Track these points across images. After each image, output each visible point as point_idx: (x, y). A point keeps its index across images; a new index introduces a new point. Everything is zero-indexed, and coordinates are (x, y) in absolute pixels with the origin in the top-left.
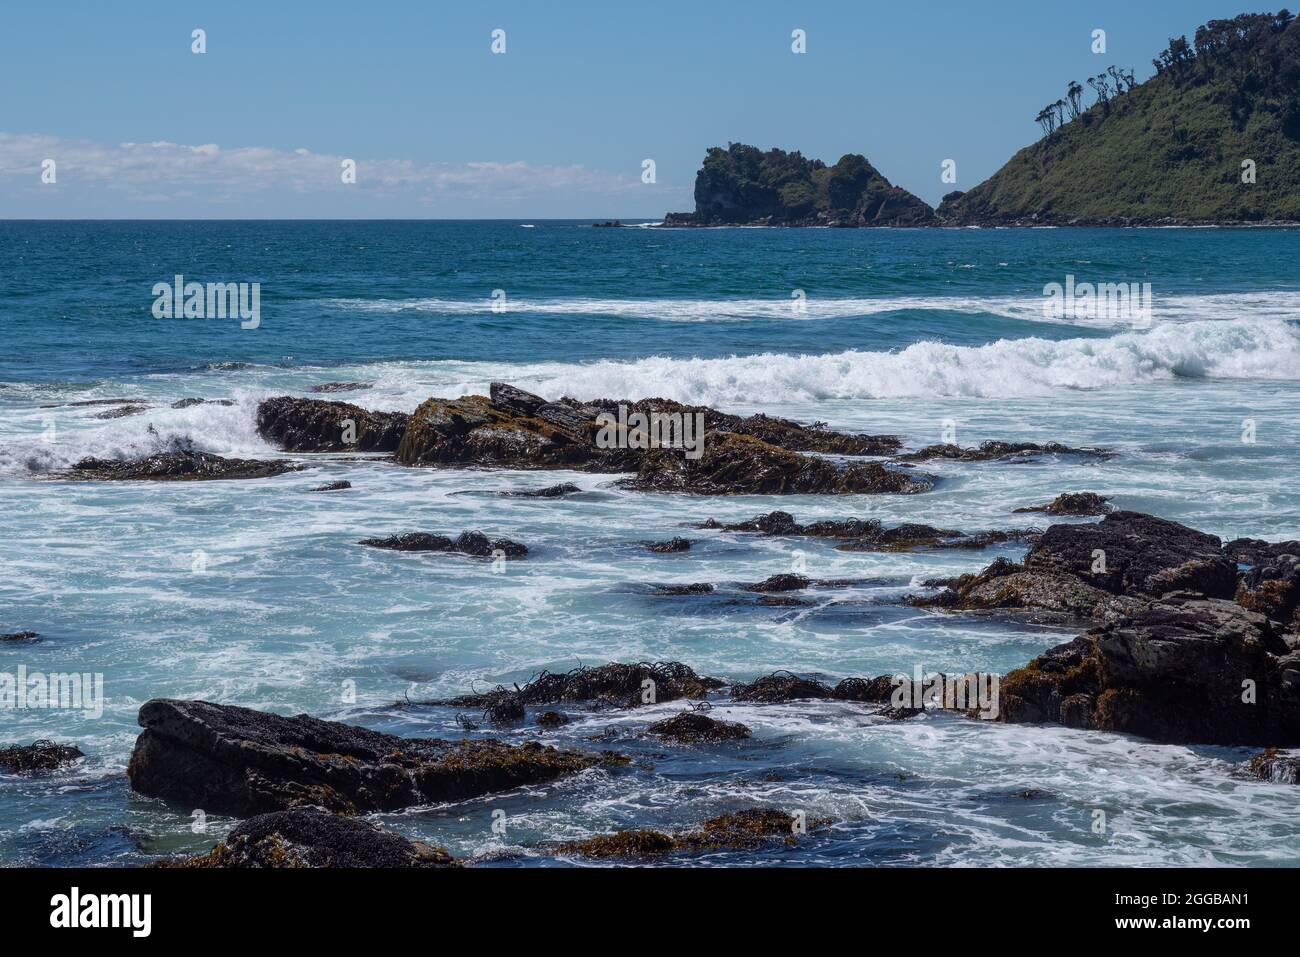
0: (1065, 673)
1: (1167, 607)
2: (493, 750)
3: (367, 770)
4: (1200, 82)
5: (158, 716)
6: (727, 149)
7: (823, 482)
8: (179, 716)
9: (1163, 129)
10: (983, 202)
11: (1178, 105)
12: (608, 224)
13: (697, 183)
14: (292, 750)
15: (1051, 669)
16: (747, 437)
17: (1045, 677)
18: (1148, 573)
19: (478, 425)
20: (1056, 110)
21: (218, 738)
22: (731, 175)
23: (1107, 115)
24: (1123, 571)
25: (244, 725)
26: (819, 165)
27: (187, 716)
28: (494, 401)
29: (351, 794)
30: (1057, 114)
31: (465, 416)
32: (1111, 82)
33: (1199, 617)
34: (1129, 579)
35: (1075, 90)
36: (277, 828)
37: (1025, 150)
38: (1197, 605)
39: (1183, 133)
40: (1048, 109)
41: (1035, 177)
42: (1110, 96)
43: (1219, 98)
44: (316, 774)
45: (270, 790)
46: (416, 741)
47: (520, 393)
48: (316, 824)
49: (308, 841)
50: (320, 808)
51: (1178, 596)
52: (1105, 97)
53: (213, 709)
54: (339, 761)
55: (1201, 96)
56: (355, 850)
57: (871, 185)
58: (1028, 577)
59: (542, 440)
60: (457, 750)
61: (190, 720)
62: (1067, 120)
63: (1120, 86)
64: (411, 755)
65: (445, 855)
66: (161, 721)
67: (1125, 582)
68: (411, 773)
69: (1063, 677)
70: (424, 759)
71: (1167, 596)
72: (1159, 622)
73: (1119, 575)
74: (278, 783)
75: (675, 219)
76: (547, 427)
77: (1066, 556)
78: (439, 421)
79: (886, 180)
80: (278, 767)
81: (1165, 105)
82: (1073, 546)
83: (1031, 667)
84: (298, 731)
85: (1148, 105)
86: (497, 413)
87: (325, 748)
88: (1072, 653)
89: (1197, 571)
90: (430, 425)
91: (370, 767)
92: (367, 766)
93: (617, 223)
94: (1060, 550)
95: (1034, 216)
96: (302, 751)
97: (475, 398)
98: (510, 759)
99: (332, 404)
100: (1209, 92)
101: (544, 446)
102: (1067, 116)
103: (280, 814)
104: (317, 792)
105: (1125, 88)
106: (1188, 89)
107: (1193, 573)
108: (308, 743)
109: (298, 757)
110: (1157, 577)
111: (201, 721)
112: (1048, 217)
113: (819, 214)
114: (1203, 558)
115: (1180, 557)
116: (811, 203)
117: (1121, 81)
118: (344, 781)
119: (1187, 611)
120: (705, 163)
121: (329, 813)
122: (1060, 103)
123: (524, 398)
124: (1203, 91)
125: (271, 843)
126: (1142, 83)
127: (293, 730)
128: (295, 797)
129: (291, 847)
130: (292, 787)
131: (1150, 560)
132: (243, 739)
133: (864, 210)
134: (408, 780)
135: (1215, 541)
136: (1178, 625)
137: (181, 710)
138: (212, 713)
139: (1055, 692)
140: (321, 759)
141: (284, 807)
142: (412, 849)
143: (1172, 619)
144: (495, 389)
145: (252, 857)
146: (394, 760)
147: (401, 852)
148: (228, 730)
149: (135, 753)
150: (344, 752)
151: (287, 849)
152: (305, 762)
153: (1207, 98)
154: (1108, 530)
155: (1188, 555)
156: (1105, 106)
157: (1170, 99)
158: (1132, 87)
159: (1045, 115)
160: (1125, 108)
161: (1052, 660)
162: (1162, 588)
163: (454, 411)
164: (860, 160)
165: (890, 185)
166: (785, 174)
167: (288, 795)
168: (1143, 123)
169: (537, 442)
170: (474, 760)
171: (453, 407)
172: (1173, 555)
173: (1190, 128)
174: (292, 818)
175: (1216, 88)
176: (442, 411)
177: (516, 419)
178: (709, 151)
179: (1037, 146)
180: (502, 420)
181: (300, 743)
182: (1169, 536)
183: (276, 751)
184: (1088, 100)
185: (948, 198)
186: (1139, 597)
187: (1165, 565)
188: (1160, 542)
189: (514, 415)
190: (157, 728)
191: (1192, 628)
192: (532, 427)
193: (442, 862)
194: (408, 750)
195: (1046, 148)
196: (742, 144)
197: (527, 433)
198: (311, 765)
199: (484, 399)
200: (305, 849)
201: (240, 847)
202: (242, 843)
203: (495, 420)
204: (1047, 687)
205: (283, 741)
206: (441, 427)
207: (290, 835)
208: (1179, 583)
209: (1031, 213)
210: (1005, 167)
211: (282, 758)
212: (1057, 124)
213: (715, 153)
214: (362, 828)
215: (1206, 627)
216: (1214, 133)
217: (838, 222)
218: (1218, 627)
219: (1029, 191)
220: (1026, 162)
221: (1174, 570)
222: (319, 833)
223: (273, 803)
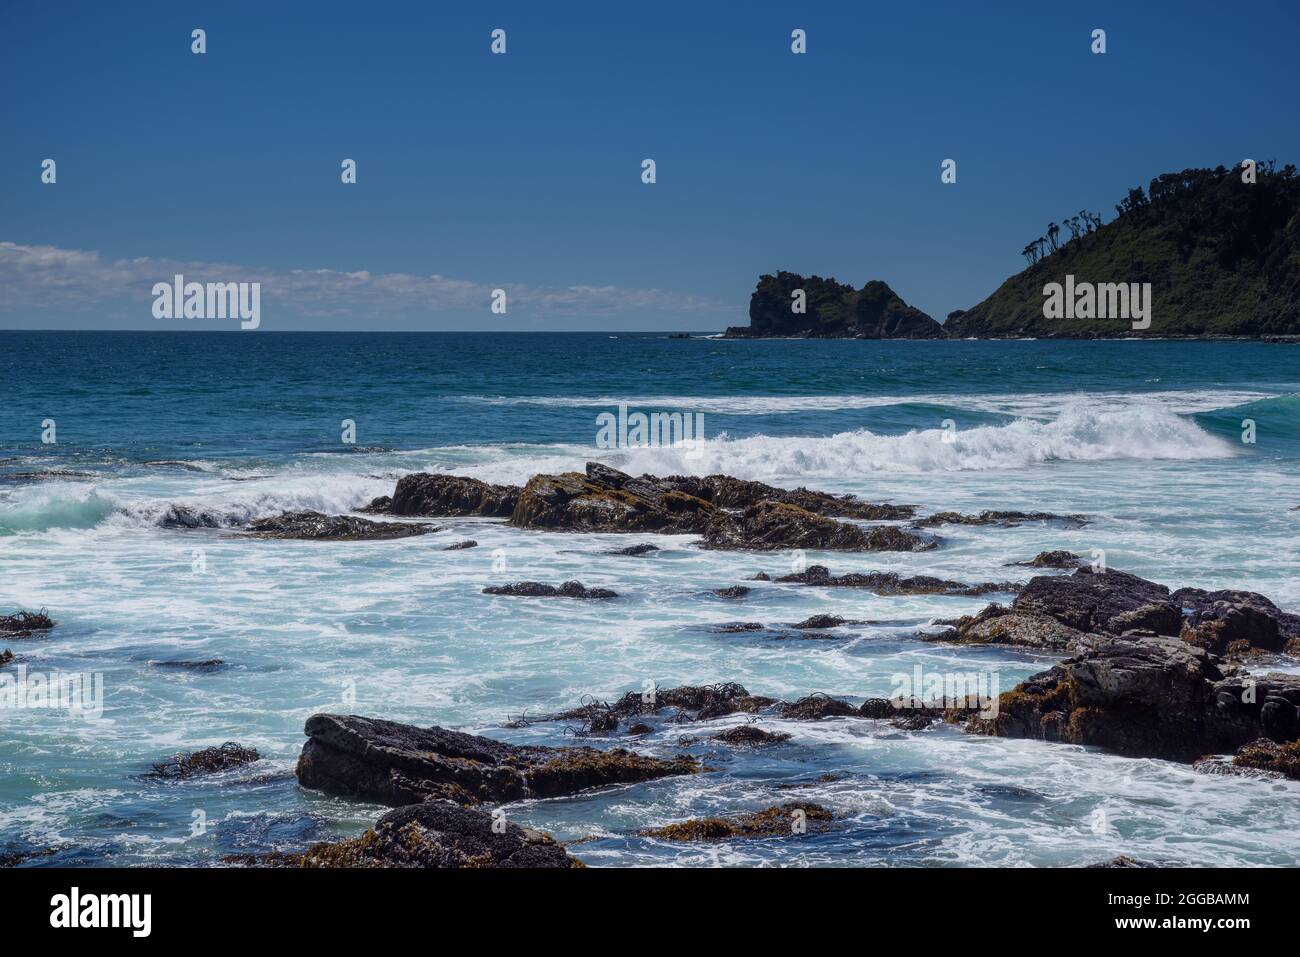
0: (1044, 695)
1: (1126, 643)
2: (588, 756)
3: (488, 771)
4: (1153, 224)
5: (320, 728)
6: (775, 276)
7: (851, 541)
8: (338, 728)
9: (1124, 261)
10: (979, 319)
11: (1136, 242)
12: (681, 336)
13: (752, 302)
14: (427, 755)
15: (1034, 692)
16: (790, 506)
17: (1029, 698)
18: (1111, 615)
19: (577, 496)
20: (1038, 246)
21: (369, 745)
22: (779, 297)
23: (1079, 250)
24: (1091, 613)
25: (389, 735)
26: (849, 289)
27: (344, 727)
28: (589, 477)
29: (474, 790)
30: (1039, 249)
31: (566, 489)
32: (1082, 223)
33: (1151, 650)
34: (1096, 620)
35: (1053, 230)
36: (415, 817)
37: (1013, 278)
38: (1149, 641)
39: (1140, 264)
40: (1032, 244)
41: (1022, 299)
42: (1081, 234)
43: (1168, 237)
44: (446, 774)
45: (409, 786)
46: (526, 748)
47: (610, 470)
48: (446, 814)
49: (440, 828)
50: (450, 801)
51: (1135, 634)
52: (1077, 235)
53: (365, 722)
54: (465, 764)
55: (1155, 234)
56: (478, 835)
57: (891, 306)
58: (1015, 618)
59: (628, 508)
60: (559, 755)
61: (346, 731)
62: (1047, 253)
63: (1089, 227)
64: (523, 759)
65: (549, 839)
66: (323, 731)
67: (1092, 623)
68: (522, 773)
69: (1043, 698)
70: (533, 763)
71: (1126, 634)
72: (1119, 654)
73: (1087, 617)
74: (416, 781)
75: (734, 332)
76: (631, 497)
77: (1045, 602)
78: (545, 493)
79: (902, 301)
80: (414, 768)
81: (1124, 242)
82: (1051, 593)
83: (1017, 691)
84: (432, 740)
85: (1112, 242)
86: (592, 486)
87: (454, 754)
88: (1050, 679)
89: (1150, 614)
90: (539, 496)
91: (490, 769)
92: (487, 768)
93: (688, 335)
94: (1041, 596)
95: (1021, 330)
96: (435, 756)
97: (574, 474)
98: (601, 763)
99: (460, 479)
100: (1160, 232)
101: (629, 513)
102: (1046, 250)
103: (418, 806)
104: (448, 789)
105: (1094, 228)
106: (1144, 229)
107: (1147, 616)
108: (440, 749)
109: (433, 761)
110: (1117, 618)
111: (355, 732)
112: (1031, 331)
113: (849, 328)
114: (1154, 603)
115: (1136, 602)
116: (843, 319)
117: (1090, 222)
118: (468, 780)
119: (1141, 646)
120: (758, 287)
121: (457, 805)
122: (1041, 240)
123: (613, 474)
124: (1156, 231)
125: (411, 829)
126: (1106, 224)
127: (429, 739)
128: (429, 792)
129: (426, 832)
130: (428, 784)
131: (1112, 605)
132: (388, 746)
133: (885, 324)
134: (520, 780)
135: (1164, 590)
136: (1134, 657)
137: (339, 723)
138: (363, 725)
139: (1036, 710)
140: (450, 762)
141: (421, 800)
142: (522, 834)
143: (1128, 652)
144: (590, 467)
145: (396, 840)
146: (509, 763)
147: (514, 836)
148: (376, 739)
149: (302, 757)
150: (468, 756)
151: (423, 834)
152: (438, 765)
153: (1159, 237)
154: (1079, 581)
155: (1143, 601)
156: (1077, 243)
157: (1129, 236)
158: (1099, 227)
159: (1030, 249)
160: (1094, 244)
161: (1035, 684)
162: (1123, 627)
163: (557, 485)
164: (881, 286)
165: (906, 306)
166: (821, 296)
167: (425, 791)
168: (1108, 256)
169: (623, 510)
170: (572, 763)
171: (557, 482)
172: (1131, 601)
173: (1145, 260)
174: (427, 809)
175: (1165, 229)
176: (547, 484)
177: (608, 492)
178: (761, 277)
179: (1023, 275)
180: (596, 492)
181: (434, 749)
182: (1125, 585)
183: (414, 756)
184: (1064, 237)
185: (952, 316)
186: (1104, 635)
187: (1124, 609)
188: (1120, 591)
189: (605, 488)
190: (319, 737)
191: (1145, 659)
192: (620, 498)
193: (547, 844)
194: (521, 755)
195: (1030, 275)
196: (788, 272)
197: (616, 502)
198: (443, 767)
199: (581, 475)
200: (437, 834)
201: (386, 832)
202: (388, 829)
203: (590, 492)
204: (1030, 705)
205: (420, 747)
206: (547, 498)
207: (424, 822)
208: (1135, 623)
209: (1019, 327)
210: (998, 291)
211: (420, 761)
212: (1039, 257)
213: (766, 279)
214: (482, 817)
215: (1157, 658)
216: (1165, 264)
217: (864, 335)
218: (1166, 658)
219: (1017, 310)
220: (1014, 287)
221: (1131, 613)
222: (449, 821)
223: (413, 797)
